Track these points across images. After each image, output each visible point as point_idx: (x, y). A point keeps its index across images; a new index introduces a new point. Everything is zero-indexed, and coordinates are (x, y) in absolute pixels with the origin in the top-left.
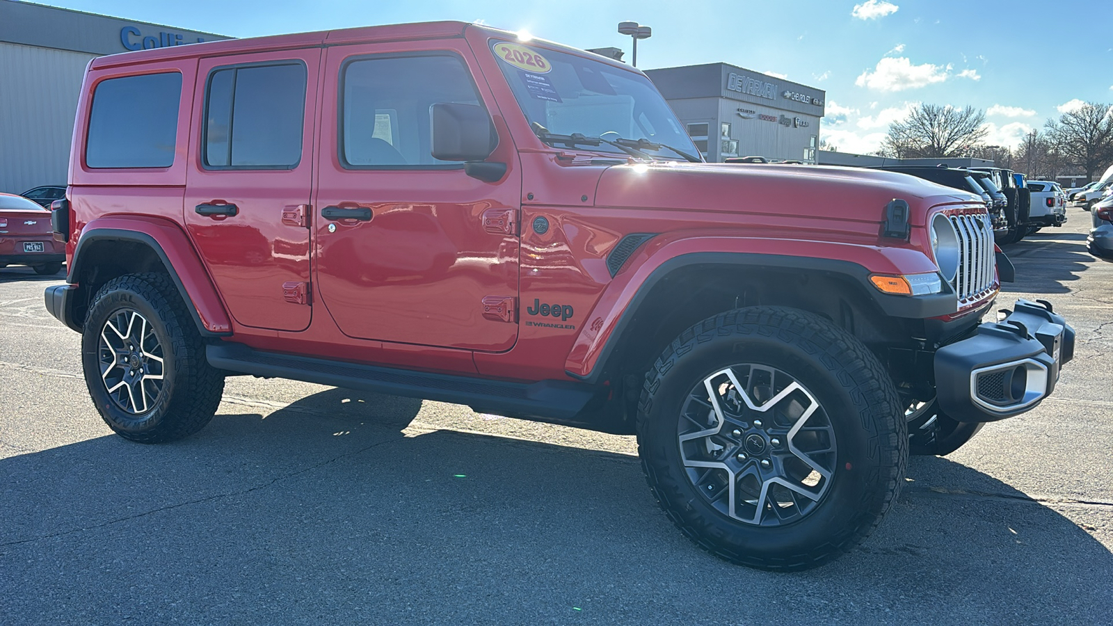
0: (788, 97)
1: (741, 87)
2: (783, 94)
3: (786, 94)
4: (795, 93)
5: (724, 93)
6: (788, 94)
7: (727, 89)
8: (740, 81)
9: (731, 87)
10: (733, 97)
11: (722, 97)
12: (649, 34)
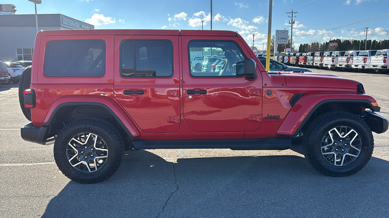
0: (83, 27)
1: (67, 23)
2: (81, 26)
3: (82, 26)
4: (85, 26)
5: (62, 25)
6: (83, 26)
7: (62, 24)
8: (67, 21)
9: (64, 23)
10: (65, 27)
11: (61, 27)
12: (40, 2)
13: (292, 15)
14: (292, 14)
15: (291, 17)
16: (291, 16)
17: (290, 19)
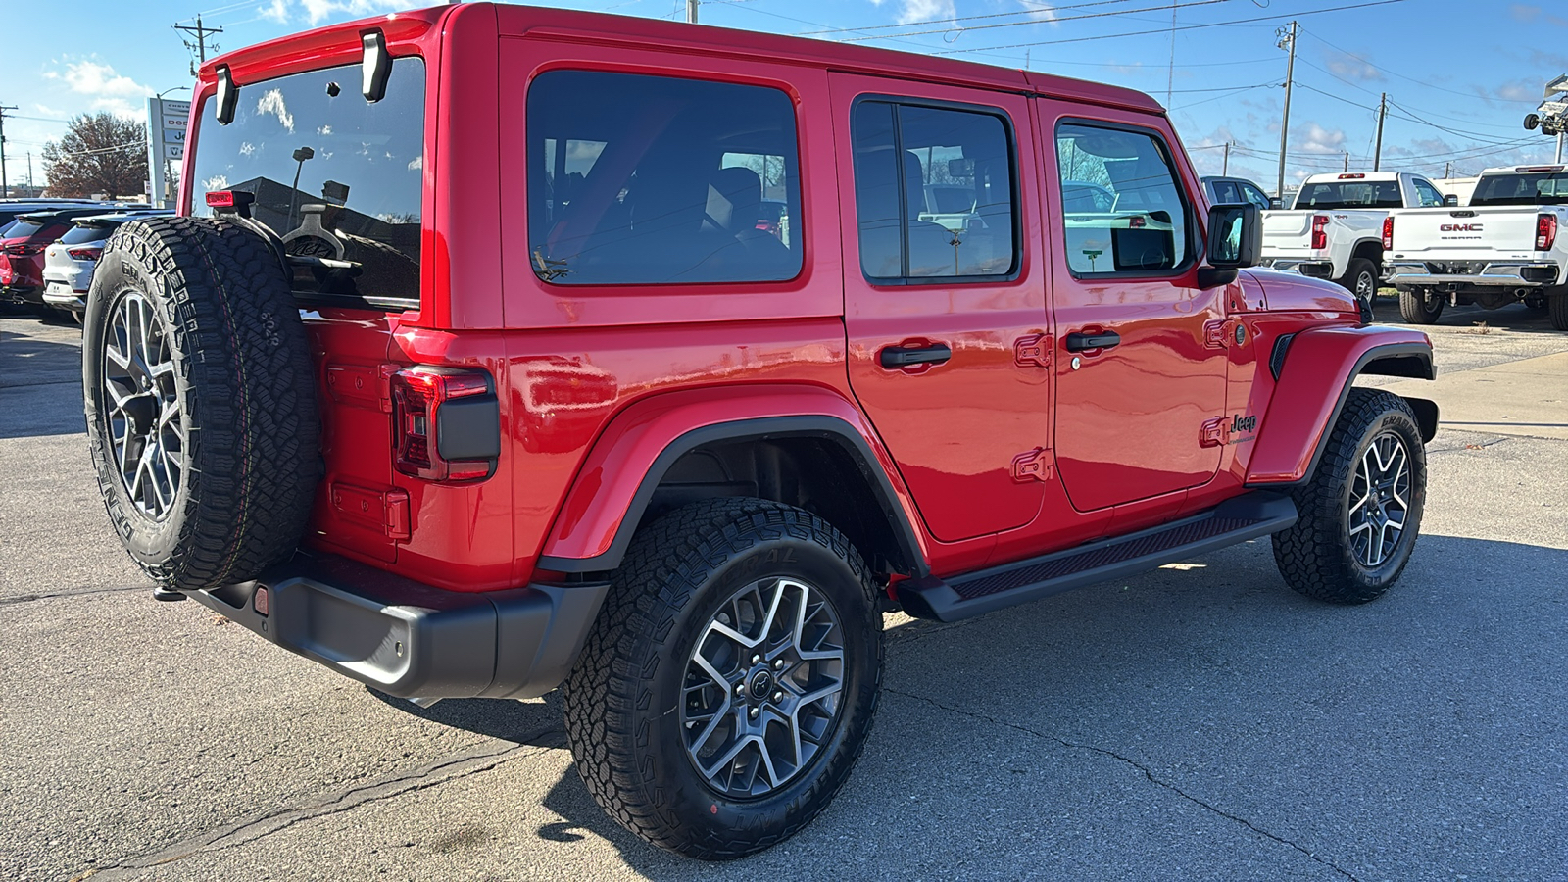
13: (201, 39)
14: (200, 34)
15: (198, 49)
16: (198, 44)
17: (194, 58)
